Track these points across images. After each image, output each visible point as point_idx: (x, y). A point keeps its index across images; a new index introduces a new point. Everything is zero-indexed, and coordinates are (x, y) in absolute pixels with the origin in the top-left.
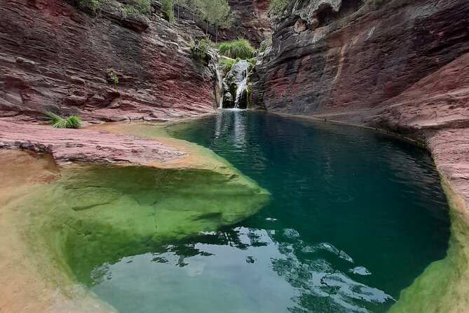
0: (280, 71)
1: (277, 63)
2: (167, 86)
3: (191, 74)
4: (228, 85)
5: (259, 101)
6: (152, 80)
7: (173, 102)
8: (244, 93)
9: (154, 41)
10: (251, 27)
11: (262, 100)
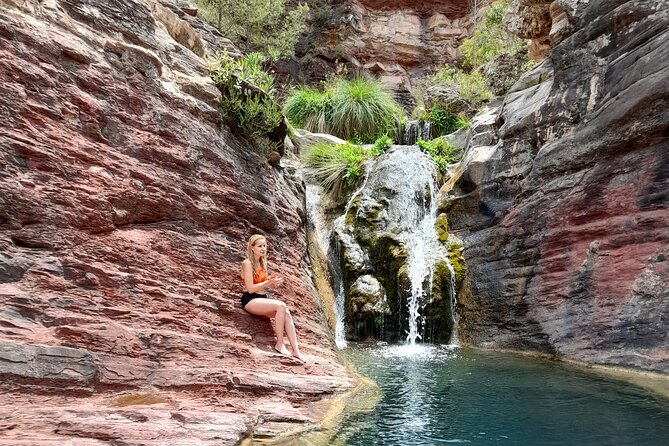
0: (619, 183)
1: (602, 150)
2: (115, 259)
3: (226, 201)
4: (363, 243)
5: (506, 313)
6: (29, 232)
7: (157, 351)
8: (443, 280)
9: (42, 31)
10: (344, 60)
11: (522, 308)
